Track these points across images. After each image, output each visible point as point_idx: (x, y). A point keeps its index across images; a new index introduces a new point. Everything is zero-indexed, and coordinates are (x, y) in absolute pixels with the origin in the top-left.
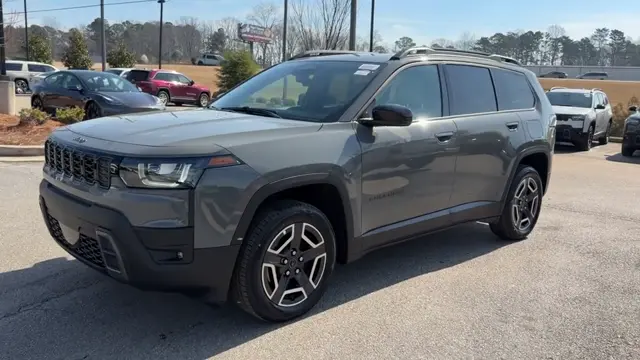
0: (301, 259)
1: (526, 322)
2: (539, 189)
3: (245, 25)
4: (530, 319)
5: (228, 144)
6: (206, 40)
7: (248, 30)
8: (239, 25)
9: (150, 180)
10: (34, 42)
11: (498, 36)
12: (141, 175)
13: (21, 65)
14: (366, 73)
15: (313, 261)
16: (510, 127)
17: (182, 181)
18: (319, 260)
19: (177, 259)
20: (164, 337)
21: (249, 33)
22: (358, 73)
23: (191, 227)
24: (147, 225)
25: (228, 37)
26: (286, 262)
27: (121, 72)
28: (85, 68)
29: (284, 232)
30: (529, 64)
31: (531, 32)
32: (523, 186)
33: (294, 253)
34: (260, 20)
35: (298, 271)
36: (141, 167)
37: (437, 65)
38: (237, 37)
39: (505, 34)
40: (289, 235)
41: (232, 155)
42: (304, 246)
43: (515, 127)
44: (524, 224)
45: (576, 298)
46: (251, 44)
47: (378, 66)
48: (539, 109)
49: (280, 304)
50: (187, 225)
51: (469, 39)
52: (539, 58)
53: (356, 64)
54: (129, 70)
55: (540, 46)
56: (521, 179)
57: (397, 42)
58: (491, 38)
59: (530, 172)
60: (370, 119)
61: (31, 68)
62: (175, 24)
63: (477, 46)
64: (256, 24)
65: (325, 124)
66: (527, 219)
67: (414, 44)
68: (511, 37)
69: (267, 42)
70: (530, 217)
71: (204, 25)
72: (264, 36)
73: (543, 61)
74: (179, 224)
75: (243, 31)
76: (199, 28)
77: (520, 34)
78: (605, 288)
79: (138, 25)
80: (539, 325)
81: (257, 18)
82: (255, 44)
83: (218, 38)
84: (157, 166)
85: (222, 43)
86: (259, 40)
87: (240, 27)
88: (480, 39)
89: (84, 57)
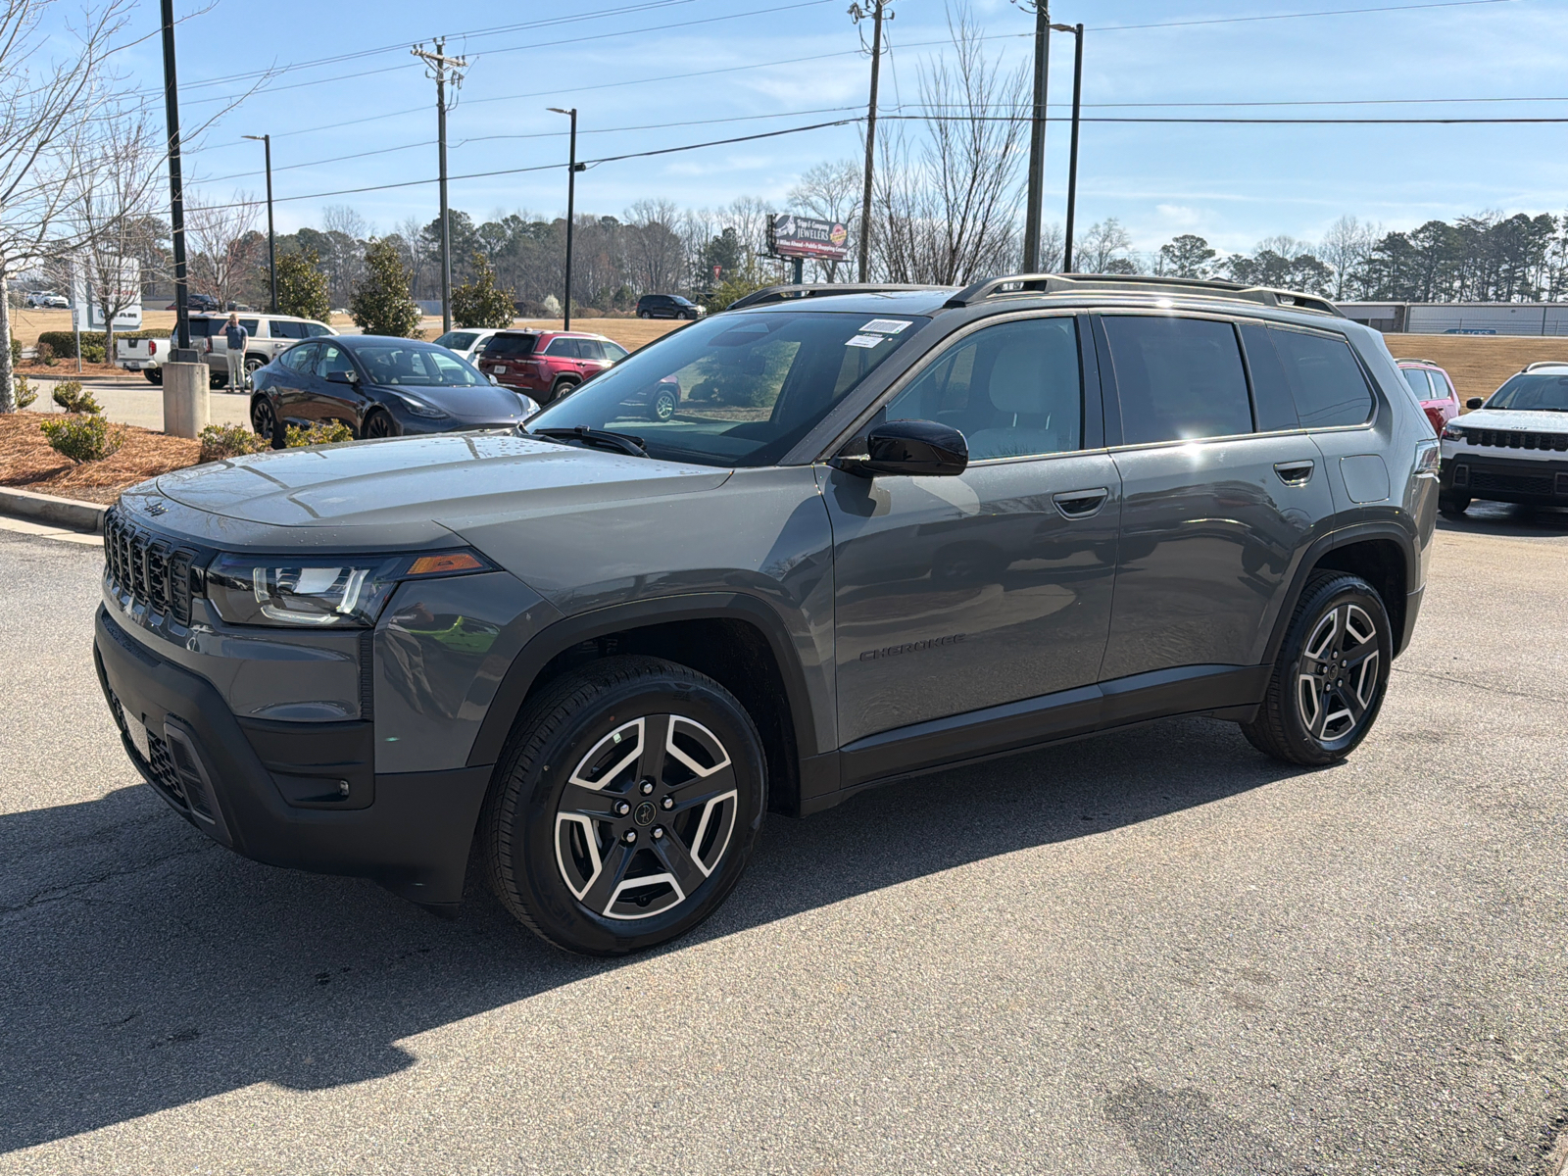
0: (669, 804)
1: (1248, 988)
2: (1381, 633)
3: (785, 218)
4: (1261, 978)
5: (461, 521)
6: (695, 258)
7: (791, 228)
8: (771, 217)
9: (281, 606)
10: (288, 269)
11: (1436, 228)
12: (260, 593)
13: (256, 322)
14: (871, 342)
15: (703, 807)
16: (1289, 474)
17: (347, 611)
18: (718, 807)
19: (339, 796)
20: (324, 979)
21: (794, 238)
22: (856, 341)
23: (367, 721)
24: (267, 714)
25: (746, 247)
26: (625, 809)
27: (475, 336)
28: (399, 330)
29: (616, 736)
30: (1516, 299)
31: (1522, 217)
32: (1329, 626)
33: (648, 788)
34: (822, 204)
35: (659, 833)
36: (258, 575)
37: (1075, 318)
38: (766, 250)
39: (1452, 223)
40: (629, 743)
41: (471, 549)
42: (677, 773)
43: (1303, 472)
44: (1335, 726)
45: (1414, 928)
46: (798, 263)
47: (907, 324)
48: (1384, 426)
49: (607, 912)
50: (358, 715)
51: (1356, 237)
52: (1546, 283)
53: (856, 320)
54: (491, 332)
55: (1547, 252)
56: (1323, 609)
57: (1166, 249)
58: (1414, 235)
59: (1354, 590)
60: (867, 457)
61: (277, 330)
62: (623, 221)
63: (1376, 256)
64: (813, 214)
65: (738, 470)
66: (1347, 712)
67: (1211, 253)
68: (1467, 231)
69: (837, 258)
70: (1354, 706)
71: (690, 222)
72: (829, 243)
73: (1554, 291)
74: (340, 714)
75: (779, 232)
76: (679, 228)
77: (1492, 223)
78: (1505, 903)
79: (538, 225)
80: (1277, 997)
81: (814, 199)
82: (807, 264)
83: (723, 251)
84: (294, 574)
85: (730, 263)
86: (819, 255)
87: (772, 224)
88: (1383, 237)
89: (399, 302)
